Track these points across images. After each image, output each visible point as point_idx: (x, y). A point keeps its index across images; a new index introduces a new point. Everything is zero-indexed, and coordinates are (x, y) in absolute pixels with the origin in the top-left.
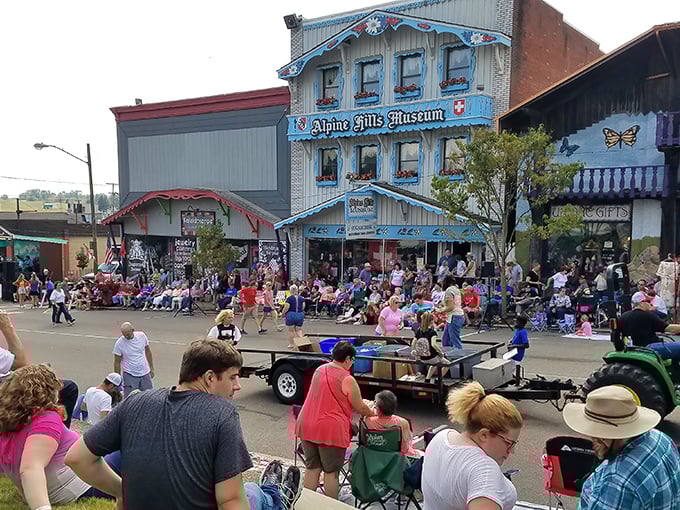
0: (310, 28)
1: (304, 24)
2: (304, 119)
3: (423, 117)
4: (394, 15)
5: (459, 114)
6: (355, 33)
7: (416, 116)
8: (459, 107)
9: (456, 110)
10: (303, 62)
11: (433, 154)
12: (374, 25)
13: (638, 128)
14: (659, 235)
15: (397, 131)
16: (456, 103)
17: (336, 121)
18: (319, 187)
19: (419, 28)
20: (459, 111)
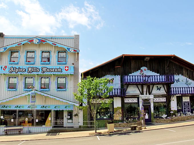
0: (7, 38)
1: (5, 37)
2: (6, 67)
3: (54, 70)
4: (44, 40)
5: (67, 70)
6: (29, 42)
7: (52, 70)
8: (67, 68)
9: (65, 70)
10: (6, 48)
11: (54, 82)
12: (36, 41)
13: (113, 79)
14: (121, 106)
15: (44, 74)
16: (66, 67)
17: (20, 69)
18: (8, 90)
19: (52, 44)
20: (67, 69)
